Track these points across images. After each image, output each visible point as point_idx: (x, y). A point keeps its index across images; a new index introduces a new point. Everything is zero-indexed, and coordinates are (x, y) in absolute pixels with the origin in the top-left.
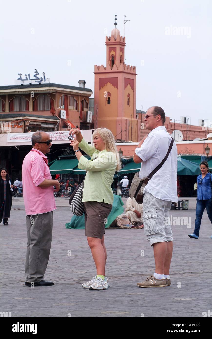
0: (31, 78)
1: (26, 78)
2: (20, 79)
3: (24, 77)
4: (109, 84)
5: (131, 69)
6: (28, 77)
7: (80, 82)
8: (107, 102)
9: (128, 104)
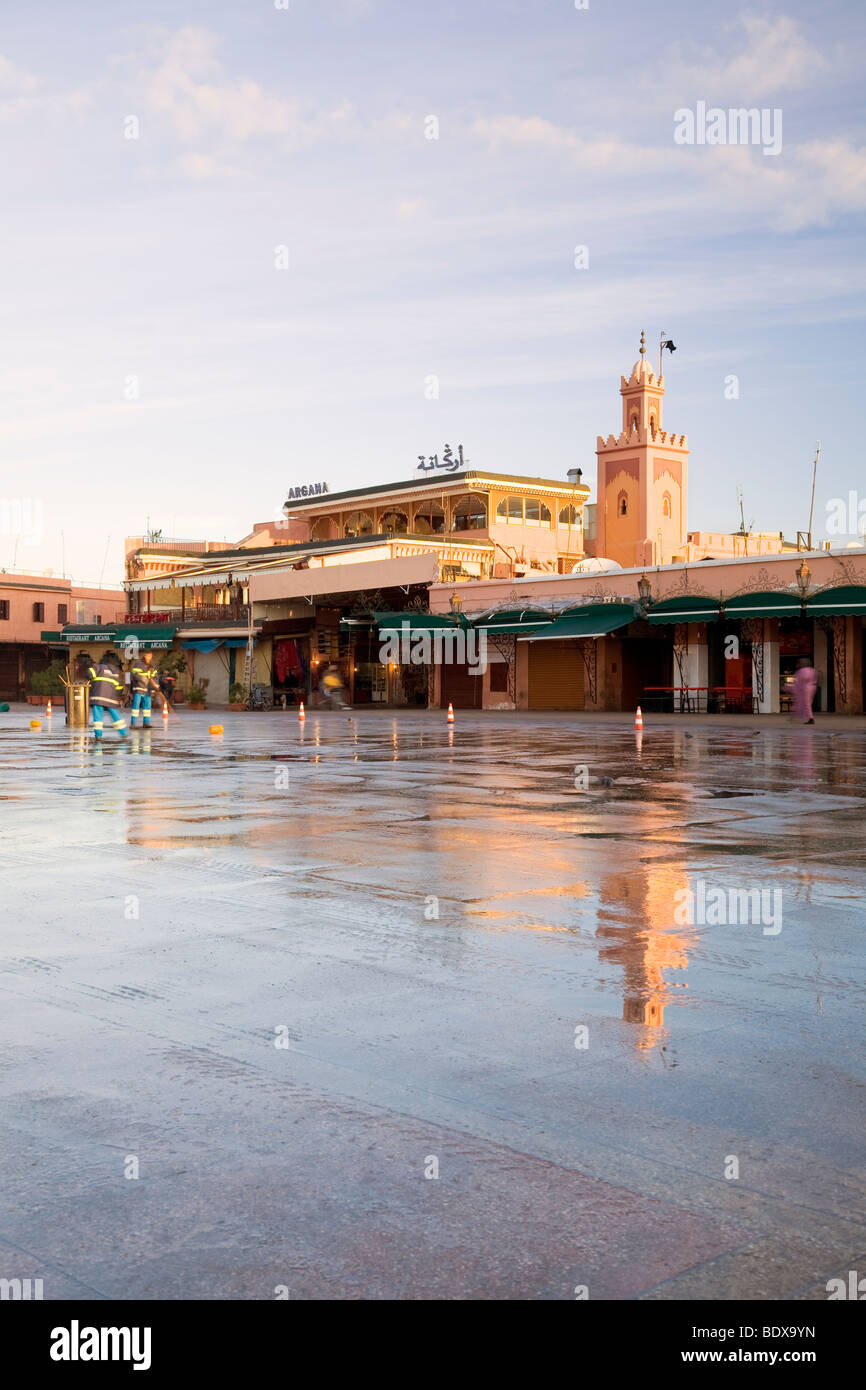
0: (439, 463)
1: (432, 463)
2: (421, 466)
3: (427, 464)
4: (623, 473)
5: (672, 440)
6: (434, 461)
7: (570, 473)
8: (620, 509)
9: (666, 513)
